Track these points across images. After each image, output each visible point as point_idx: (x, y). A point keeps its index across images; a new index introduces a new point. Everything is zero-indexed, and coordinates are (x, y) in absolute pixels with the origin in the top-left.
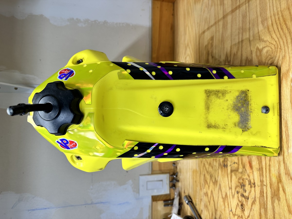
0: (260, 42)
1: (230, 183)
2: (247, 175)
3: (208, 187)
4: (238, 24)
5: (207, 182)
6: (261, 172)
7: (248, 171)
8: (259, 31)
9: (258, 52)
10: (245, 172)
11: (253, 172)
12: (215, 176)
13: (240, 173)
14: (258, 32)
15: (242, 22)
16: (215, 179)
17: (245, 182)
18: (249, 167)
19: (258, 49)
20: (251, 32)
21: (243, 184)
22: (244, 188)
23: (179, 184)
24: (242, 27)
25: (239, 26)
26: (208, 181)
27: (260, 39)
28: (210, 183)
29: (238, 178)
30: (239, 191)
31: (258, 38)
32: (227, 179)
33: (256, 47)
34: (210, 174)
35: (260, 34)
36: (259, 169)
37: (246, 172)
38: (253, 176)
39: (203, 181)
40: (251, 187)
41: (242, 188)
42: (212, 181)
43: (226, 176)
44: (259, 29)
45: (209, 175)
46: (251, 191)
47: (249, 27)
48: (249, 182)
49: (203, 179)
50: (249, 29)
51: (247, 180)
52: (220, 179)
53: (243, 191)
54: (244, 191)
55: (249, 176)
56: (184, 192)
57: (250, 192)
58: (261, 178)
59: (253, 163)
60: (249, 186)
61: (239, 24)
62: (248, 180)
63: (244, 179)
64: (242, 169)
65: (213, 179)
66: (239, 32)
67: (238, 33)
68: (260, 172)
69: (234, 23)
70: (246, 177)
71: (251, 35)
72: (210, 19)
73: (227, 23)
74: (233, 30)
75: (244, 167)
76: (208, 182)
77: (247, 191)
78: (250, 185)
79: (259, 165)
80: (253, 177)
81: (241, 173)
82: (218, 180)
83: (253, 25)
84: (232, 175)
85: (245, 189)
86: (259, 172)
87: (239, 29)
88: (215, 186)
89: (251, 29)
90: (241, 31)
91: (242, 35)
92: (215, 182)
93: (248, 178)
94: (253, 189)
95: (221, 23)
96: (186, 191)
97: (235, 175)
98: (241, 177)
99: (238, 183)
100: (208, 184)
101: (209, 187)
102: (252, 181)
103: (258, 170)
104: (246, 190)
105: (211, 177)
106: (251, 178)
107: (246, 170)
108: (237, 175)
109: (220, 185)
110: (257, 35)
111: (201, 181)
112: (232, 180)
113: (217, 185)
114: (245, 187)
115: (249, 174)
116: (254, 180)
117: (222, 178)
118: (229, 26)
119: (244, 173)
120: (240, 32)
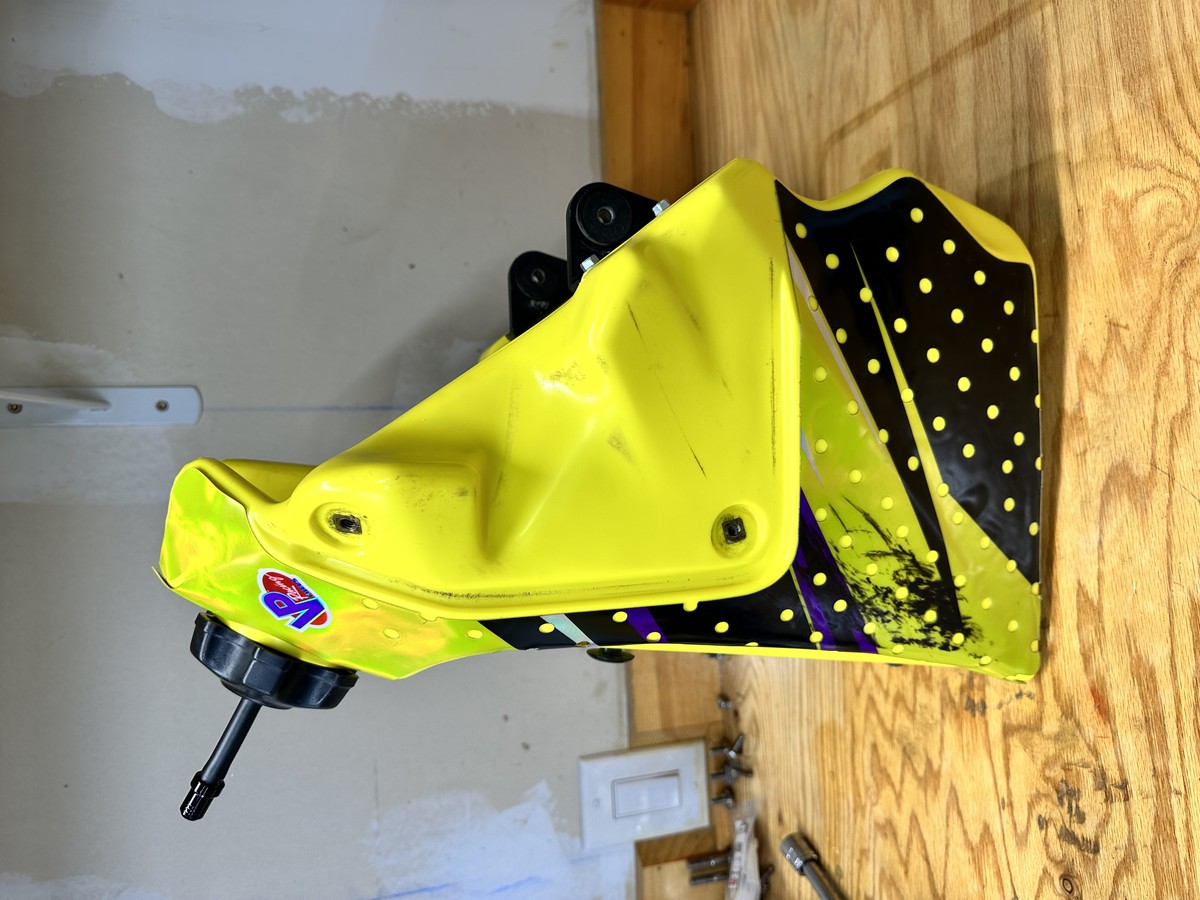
0: (1123, 169)
1: (1002, 781)
2: (1086, 749)
3: (893, 797)
4: (1008, 96)
5: (888, 777)
6: (1154, 736)
7: (1091, 729)
8: (1116, 121)
9: (1115, 212)
10: (1074, 735)
11: (1114, 733)
12: (925, 750)
13: (1049, 738)
14: (1112, 128)
15: (1028, 83)
16: (929, 763)
17: (1078, 779)
18: (1095, 714)
19: (1111, 199)
20: (1076, 128)
21: (1067, 786)
22: (1074, 805)
23: (754, 787)
24: (1030, 106)
25: (1013, 102)
26: (895, 772)
27: (1118, 158)
28: (902, 781)
29: (1039, 763)
30: (1051, 819)
31: (1109, 151)
32: (986, 762)
33: (1101, 192)
34: (900, 741)
35: (1119, 132)
36: (1147, 721)
37: (1078, 733)
38: (1116, 753)
39: (868, 772)
40: (1108, 799)
41: (1062, 804)
42: (915, 772)
43: (982, 751)
44: (1115, 114)
45: (899, 748)
46: (1108, 815)
47: (1066, 107)
48: (1095, 780)
49: (867, 763)
50: (1066, 115)
51: (1085, 771)
52: (952, 765)
53: (1067, 817)
54: (1074, 818)
55: (1095, 753)
56: (780, 819)
57: (1104, 822)
58: (1156, 760)
59: (1114, 695)
60: (1100, 795)
61: (1013, 97)
62: (1092, 768)
63: (1070, 764)
64: (1060, 720)
65: (916, 765)
66: (1014, 131)
67: (1010, 134)
68: (1149, 734)
69: (988, 89)
70: (1079, 757)
71: (1077, 138)
72: (867, 76)
73: (953, 92)
74: (985, 123)
75: (1068, 712)
76: (896, 779)
77: (1087, 817)
78: (1100, 789)
79: (1145, 706)
80: (1117, 757)
81: (1057, 738)
82: (940, 767)
83: (1085, 97)
84: (1012, 747)
85: (1077, 807)
86: (1144, 736)
87: (1013, 116)
88: (930, 792)
89: (1074, 115)
90: (1025, 124)
91: (1030, 144)
92: (930, 778)
93: (1090, 759)
94: (1118, 807)
95: (924, 93)
96: (786, 816)
97: (1027, 745)
98: (1057, 757)
99: (1045, 785)
100: (893, 785)
101: (899, 797)
102: (1113, 774)
103: (1139, 728)
104: (1084, 813)
105: (907, 754)
106: (1109, 760)
107: (1078, 725)
108: (1035, 749)
109: (953, 789)
110: (1105, 141)
111: (859, 772)
112: (1012, 771)
113: (936, 789)
114: (1078, 800)
115: (1094, 745)
116: (1121, 769)
117: (960, 760)
118: (964, 102)
119: (1070, 737)
120: (1018, 128)
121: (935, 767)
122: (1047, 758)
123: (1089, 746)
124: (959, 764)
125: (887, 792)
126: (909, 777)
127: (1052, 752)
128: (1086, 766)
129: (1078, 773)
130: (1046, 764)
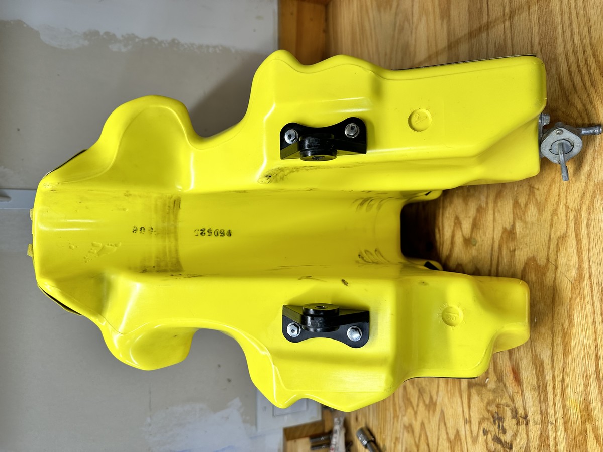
1: (466, 410)
2: (508, 398)
3: (412, 413)
5: (411, 403)
6: (542, 394)
7: (511, 388)
10: (502, 390)
11: (522, 391)
12: (430, 391)
13: (490, 391)
16: (431, 398)
17: (504, 412)
18: (513, 381)
21: (498, 415)
22: (501, 425)
26: (414, 401)
28: (418, 406)
29: (485, 402)
30: (489, 431)
32: (459, 400)
34: (417, 386)
36: (538, 386)
37: (504, 390)
38: (523, 401)
39: (401, 399)
40: (518, 423)
41: (495, 424)
42: (424, 402)
43: (457, 394)
45: (416, 389)
46: (517, 431)
48: (512, 413)
49: (401, 395)
51: (507, 409)
52: (442, 400)
53: (497, 430)
54: (501, 431)
55: (513, 400)
56: (357, 419)
57: (515, 435)
58: (542, 406)
59: (523, 372)
60: (514, 421)
62: (511, 407)
63: (500, 404)
64: (496, 382)
65: (424, 398)
68: (539, 393)
70: (505, 402)
72: (415, 47)
75: (500, 379)
76: (415, 404)
77: (507, 431)
78: (514, 418)
79: (538, 379)
80: (523, 403)
81: (494, 391)
82: (437, 400)
84: (472, 394)
85: (503, 426)
86: (536, 394)
88: (431, 412)
92: (431, 406)
93: (510, 403)
94: (522, 428)
96: (360, 418)
97: (480, 394)
98: (493, 401)
99: (487, 414)
100: (413, 408)
101: (415, 413)
102: (521, 411)
103: (534, 390)
104: (506, 429)
105: (421, 392)
106: (519, 404)
107: (505, 385)
108: (483, 396)
109: (442, 412)
111: (396, 399)
112: (472, 405)
113: (434, 411)
114: (503, 423)
115: (512, 396)
116: (525, 409)
117: (446, 398)
119: (500, 391)
121: (434, 400)
122: (489, 400)
123: (509, 396)
124: (446, 400)
125: (410, 410)
126: (421, 404)
127: (491, 398)
128: (508, 406)
129: (504, 409)
130: (489, 404)
